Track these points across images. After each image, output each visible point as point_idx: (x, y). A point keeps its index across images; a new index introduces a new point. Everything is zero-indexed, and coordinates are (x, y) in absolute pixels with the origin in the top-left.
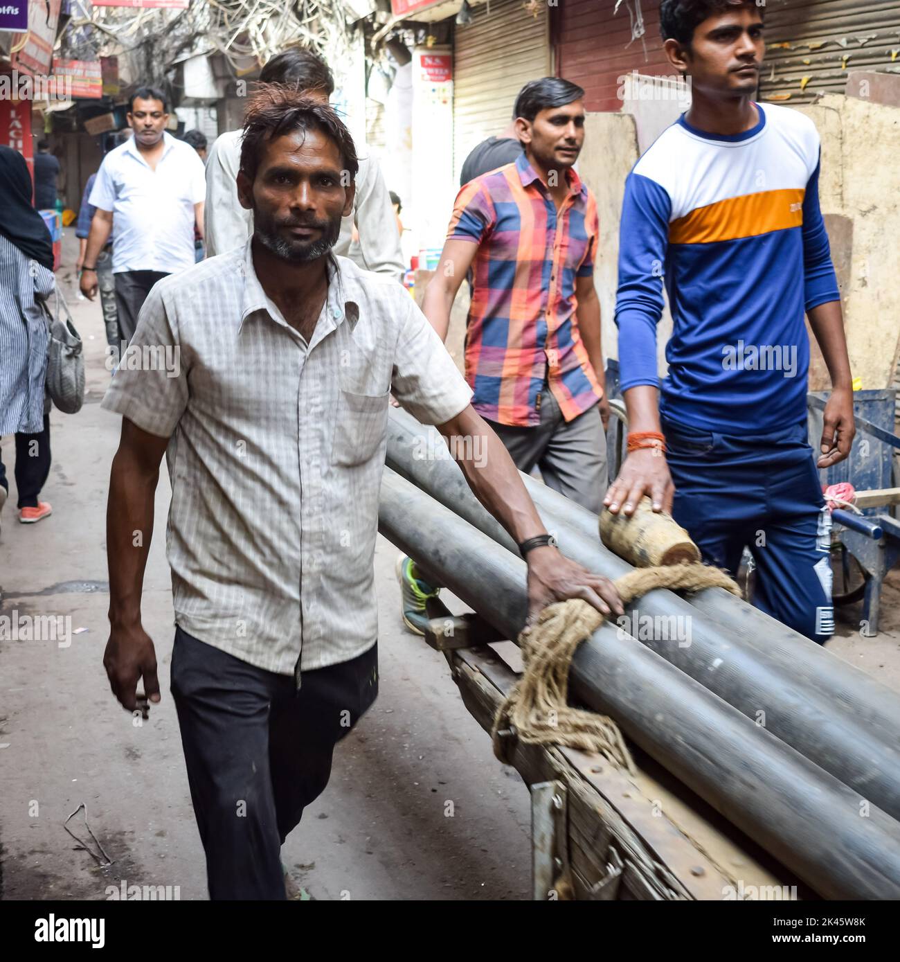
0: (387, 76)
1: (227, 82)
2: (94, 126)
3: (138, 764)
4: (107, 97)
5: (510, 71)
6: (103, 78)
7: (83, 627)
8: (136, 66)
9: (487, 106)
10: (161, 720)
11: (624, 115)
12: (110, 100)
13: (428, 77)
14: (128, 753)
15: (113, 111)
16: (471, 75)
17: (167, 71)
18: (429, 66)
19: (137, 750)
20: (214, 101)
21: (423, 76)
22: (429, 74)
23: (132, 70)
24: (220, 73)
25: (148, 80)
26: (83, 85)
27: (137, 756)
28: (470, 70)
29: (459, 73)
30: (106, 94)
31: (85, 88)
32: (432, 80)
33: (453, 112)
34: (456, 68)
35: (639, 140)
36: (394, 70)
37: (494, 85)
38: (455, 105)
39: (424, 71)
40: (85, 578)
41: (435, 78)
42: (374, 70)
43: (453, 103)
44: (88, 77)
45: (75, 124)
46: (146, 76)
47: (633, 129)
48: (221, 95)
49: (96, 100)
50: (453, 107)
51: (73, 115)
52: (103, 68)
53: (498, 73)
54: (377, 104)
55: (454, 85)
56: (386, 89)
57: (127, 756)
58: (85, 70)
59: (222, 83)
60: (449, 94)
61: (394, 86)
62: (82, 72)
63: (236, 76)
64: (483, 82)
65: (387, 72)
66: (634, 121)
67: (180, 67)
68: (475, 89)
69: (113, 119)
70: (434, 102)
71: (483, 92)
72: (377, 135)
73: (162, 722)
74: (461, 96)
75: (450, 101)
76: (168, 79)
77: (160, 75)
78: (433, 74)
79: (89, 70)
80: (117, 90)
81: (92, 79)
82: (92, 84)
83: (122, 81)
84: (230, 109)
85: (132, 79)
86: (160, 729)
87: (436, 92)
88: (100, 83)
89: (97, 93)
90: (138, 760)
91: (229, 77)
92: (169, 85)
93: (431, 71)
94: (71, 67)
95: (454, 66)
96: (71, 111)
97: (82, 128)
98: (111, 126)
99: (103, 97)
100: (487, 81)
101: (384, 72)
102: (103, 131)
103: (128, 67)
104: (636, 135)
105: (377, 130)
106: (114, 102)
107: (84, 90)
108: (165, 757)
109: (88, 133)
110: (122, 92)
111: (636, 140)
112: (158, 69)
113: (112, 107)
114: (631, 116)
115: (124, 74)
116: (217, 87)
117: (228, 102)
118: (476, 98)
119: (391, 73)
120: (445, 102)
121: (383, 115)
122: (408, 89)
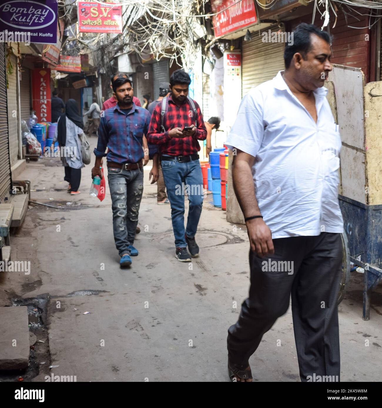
0: (212, 63)
1: (137, 65)
2: (77, 85)
3: (118, 374)
4: (83, 72)
5: (268, 61)
6: (82, 64)
7: (87, 311)
8: (96, 58)
9: (258, 76)
10: (127, 353)
11: (328, 82)
12: (84, 74)
13: (230, 64)
14: (113, 369)
15: (86, 78)
16: (250, 63)
17: (110, 61)
18: (231, 59)
19: (118, 367)
20: (131, 74)
21: (228, 63)
22: (231, 62)
23: (94, 60)
24: (134, 61)
25: (102, 65)
26: (72, 67)
27: (118, 370)
28: (249, 61)
29: (244, 62)
30: (82, 71)
31: (73, 68)
32: (232, 65)
33: (242, 79)
34: (243, 60)
35: (336, 93)
36: (215, 61)
37: (261, 67)
38: (243, 76)
39: (228, 61)
40: (86, 289)
41: (234, 64)
42: (206, 60)
43: (242, 75)
44: (75, 63)
45: (68, 84)
46: (101, 63)
47: (333, 87)
48: (135, 71)
49: (78, 73)
50: (242, 77)
51: (67, 80)
52: (81, 60)
53: (262, 62)
54: (206, 75)
55: (242, 67)
56: (211, 69)
57: (113, 370)
58: (73, 60)
59: (134, 66)
60: (240, 71)
61: (215, 68)
62: (72, 61)
63: (141, 62)
64: (255, 66)
65: (211, 61)
66: (333, 84)
67: (116, 59)
68: (252, 69)
69: (86, 82)
70: (233, 75)
71: (255, 70)
72: (206, 89)
73: (127, 354)
74: (245, 72)
75: (240, 74)
76: (110, 64)
77: (107, 62)
78: (233, 63)
79: (75, 60)
80: (88, 69)
81: (77, 64)
82: (77, 66)
83: (90, 65)
84: (138, 77)
85: (94, 65)
86: (127, 357)
87: (234, 71)
88: (80, 66)
89: (79, 70)
90: (118, 372)
91: (138, 63)
92: (111, 66)
93: (232, 61)
94: (67, 59)
95: (242, 59)
96: (66, 78)
97: (71, 86)
98: (84, 85)
99: (81, 72)
100: (257, 66)
101: (210, 61)
102: (81, 87)
103: (93, 59)
104: (334, 91)
105: (206, 87)
106: (86, 74)
107: (73, 69)
108: (130, 370)
109: (74, 88)
110: (90, 70)
111: (334, 93)
112: (106, 60)
113: (85, 77)
114: (332, 82)
115: (91, 62)
116: (132, 68)
117: (137, 74)
118: (252, 73)
119: (213, 62)
120: (238, 75)
121: (209, 80)
122: (222, 69)
